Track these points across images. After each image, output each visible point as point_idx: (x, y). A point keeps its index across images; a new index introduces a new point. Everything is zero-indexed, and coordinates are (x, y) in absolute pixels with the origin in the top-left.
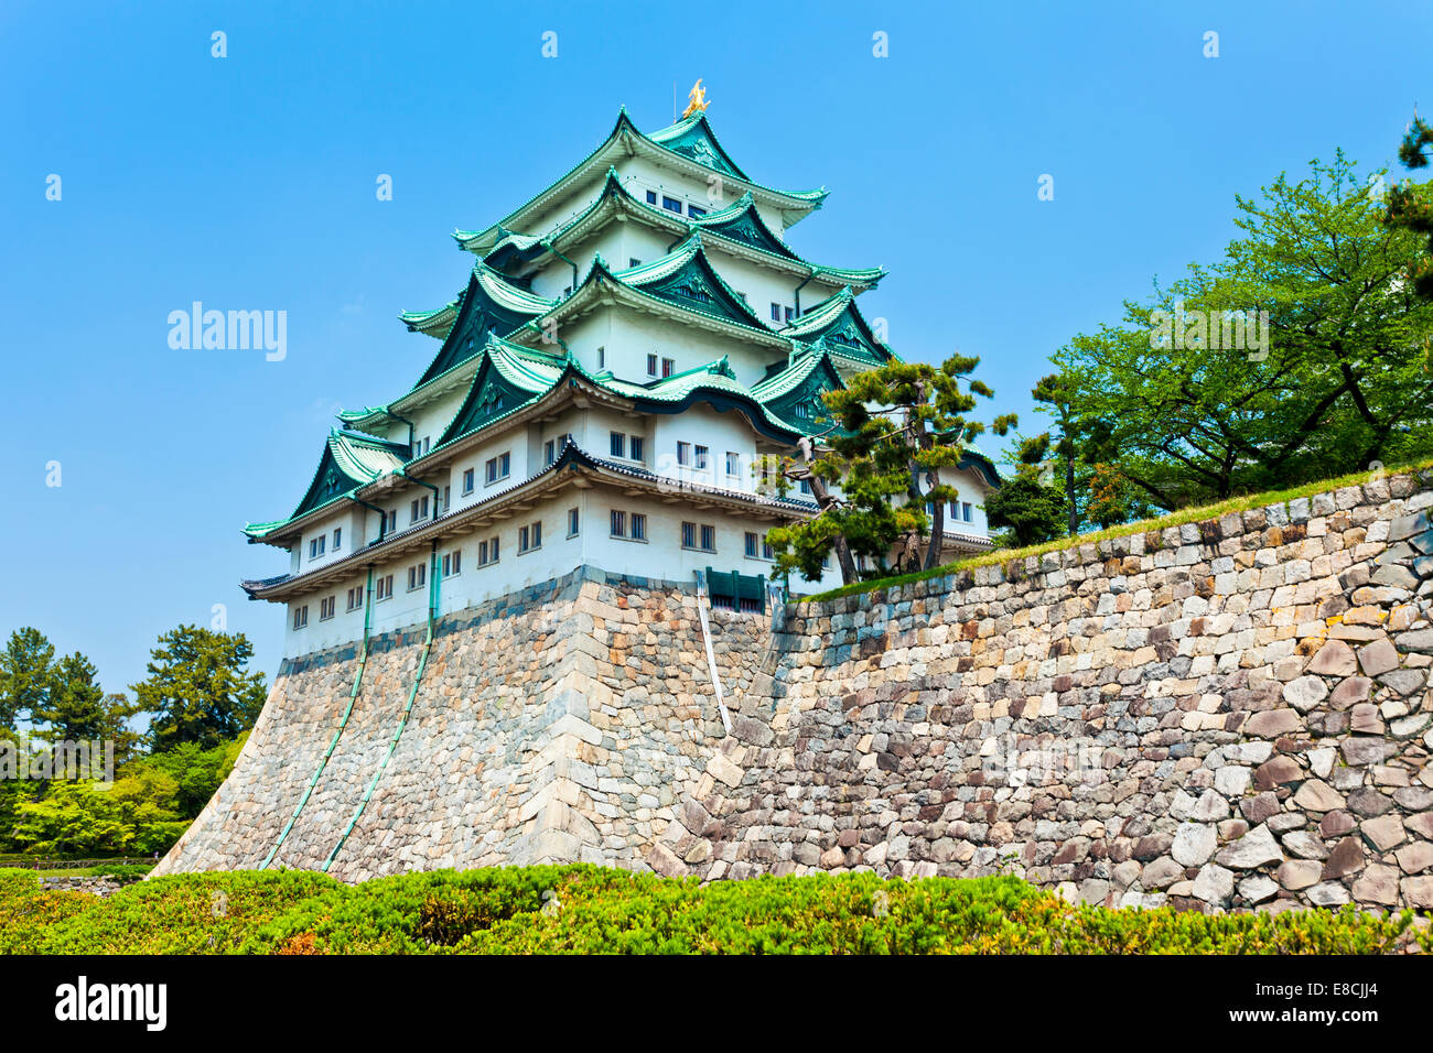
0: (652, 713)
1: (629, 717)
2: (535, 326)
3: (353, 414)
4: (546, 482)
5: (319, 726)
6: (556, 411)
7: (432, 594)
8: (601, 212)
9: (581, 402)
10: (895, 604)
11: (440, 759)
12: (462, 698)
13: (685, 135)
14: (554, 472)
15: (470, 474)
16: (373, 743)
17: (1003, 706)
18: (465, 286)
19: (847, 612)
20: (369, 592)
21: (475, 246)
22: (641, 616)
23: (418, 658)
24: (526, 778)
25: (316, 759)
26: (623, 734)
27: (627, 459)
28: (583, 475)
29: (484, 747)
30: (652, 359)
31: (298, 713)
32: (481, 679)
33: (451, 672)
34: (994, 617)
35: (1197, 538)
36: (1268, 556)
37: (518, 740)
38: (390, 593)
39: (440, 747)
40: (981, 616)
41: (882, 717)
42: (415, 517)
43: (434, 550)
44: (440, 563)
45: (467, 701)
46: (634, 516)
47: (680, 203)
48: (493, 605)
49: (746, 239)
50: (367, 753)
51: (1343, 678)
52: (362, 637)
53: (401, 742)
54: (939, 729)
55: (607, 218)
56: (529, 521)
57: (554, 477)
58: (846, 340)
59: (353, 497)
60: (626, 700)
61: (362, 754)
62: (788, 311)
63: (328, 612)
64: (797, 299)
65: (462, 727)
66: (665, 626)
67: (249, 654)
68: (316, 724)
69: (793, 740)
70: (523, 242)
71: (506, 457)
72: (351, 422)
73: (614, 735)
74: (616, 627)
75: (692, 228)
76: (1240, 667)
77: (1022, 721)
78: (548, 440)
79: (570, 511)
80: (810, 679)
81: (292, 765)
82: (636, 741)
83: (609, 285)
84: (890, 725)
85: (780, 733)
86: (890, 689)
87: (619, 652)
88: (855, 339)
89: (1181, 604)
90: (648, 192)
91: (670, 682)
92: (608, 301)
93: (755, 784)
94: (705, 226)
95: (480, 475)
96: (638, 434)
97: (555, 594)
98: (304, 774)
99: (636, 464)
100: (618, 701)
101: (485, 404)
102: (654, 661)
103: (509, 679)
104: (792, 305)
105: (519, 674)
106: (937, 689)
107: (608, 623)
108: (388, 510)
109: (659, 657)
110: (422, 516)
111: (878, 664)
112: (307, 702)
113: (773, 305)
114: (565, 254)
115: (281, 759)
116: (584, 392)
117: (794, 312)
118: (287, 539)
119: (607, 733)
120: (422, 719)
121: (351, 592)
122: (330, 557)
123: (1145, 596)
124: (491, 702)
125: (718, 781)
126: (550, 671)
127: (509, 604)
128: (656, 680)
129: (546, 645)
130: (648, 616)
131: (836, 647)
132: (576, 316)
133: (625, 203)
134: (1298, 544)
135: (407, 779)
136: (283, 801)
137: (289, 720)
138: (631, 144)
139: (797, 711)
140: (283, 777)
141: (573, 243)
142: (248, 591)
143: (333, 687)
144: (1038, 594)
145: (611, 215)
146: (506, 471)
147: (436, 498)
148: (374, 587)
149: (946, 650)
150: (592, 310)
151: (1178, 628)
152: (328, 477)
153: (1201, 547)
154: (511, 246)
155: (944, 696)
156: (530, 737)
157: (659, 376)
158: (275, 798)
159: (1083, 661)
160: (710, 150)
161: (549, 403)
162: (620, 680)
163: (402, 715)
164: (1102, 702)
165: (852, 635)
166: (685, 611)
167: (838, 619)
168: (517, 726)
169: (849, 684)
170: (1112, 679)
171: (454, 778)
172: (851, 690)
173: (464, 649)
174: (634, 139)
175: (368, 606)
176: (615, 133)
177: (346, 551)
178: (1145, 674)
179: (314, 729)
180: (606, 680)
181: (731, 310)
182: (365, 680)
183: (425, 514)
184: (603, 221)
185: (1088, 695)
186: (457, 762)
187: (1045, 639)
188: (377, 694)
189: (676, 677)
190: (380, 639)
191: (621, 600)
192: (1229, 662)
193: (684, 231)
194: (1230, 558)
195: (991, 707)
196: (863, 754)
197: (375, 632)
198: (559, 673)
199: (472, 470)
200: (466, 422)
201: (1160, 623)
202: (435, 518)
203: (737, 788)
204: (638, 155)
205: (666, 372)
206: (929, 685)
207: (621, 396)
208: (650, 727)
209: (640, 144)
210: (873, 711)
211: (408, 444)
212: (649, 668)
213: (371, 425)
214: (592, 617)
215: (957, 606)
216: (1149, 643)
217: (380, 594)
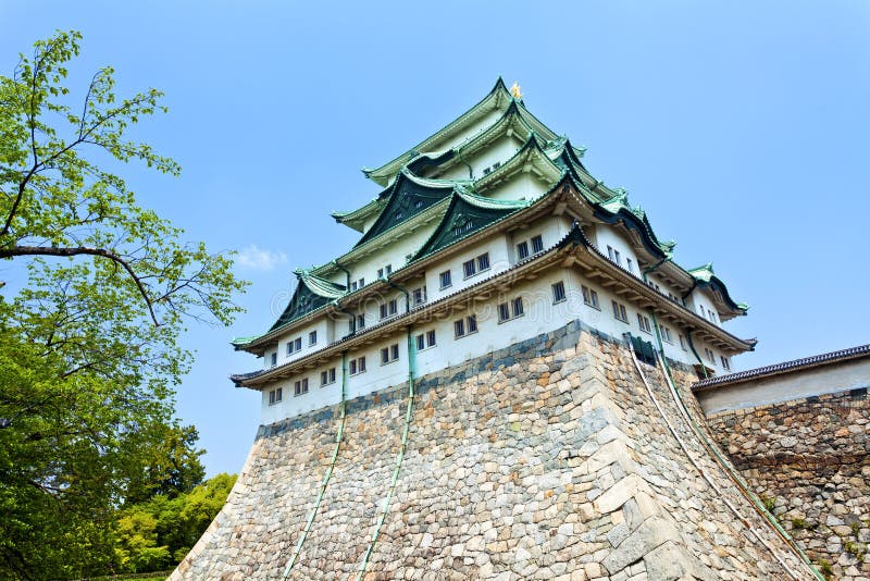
0: (645, 428)
1: (637, 430)
5: (307, 466)
7: (409, 364)
8: (498, 128)
11: (460, 475)
12: (464, 429)
14: (555, 251)
16: (372, 472)
20: (342, 371)
22: (612, 359)
23: (404, 408)
29: (511, 461)
32: (481, 414)
37: (554, 452)
38: (363, 369)
39: (454, 466)
42: (384, 315)
43: (408, 333)
45: (471, 430)
46: (592, 292)
48: (477, 362)
50: (366, 479)
52: (340, 402)
53: (404, 468)
56: (508, 299)
59: (337, 304)
60: (630, 417)
61: (362, 480)
63: (302, 390)
65: (474, 450)
66: (624, 368)
67: (196, 438)
68: (303, 465)
70: (434, 155)
71: (483, 258)
78: (520, 242)
79: (553, 285)
81: (288, 495)
83: (537, 153)
87: (612, 382)
92: (528, 169)
95: (458, 273)
97: (548, 344)
98: (303, 501)
100: (627, 418)
101: (453, 229)
102: (629, 392)
103: (517, 409)
105: (528, 404)
108: (357, 315)
109: (630, 389)
110: (393, 313)
112: (290, 451)
114: (465, 159)
115: (274, 492)
118: (261, 346)
119: (634, 441)
120: (422, 449)
121: (324, 374)
124: (502, 427)
127: (495, 359)
128: (635, 405)
129: (553, 379)
130: (615, 360)
133: (516, 121)
135: (425, 493)
136: (287, 521)
140: (281, 504)
141: (470, 153)
142: (234, 381)
143: (314, 439)
146: (486, 266)
147: (407, 299)
148: (348, 366)
152: (302, 301)
154: (425, 158)
156: (569, 447)
158: (278, 520)
162: (622, 403)
171: (486, 487)
173: (451, 396)
175: (343, 381)
176: (493, 91)
177: (323, 344)
179: (302, 469)
180: (615, 401)
182: (348, 430)
186: (483, 475)
188: (363, 438)
189: (642, 404)
190: (358, 401)
191: (601, 347)
197: (353, 397)
198: (577, 398)
199: (449, 272)
200: (438, 242)
202: (409, 311)
211: (346, 285)
212: (628, 395)
214: (593, 356)
217: (354, 371)
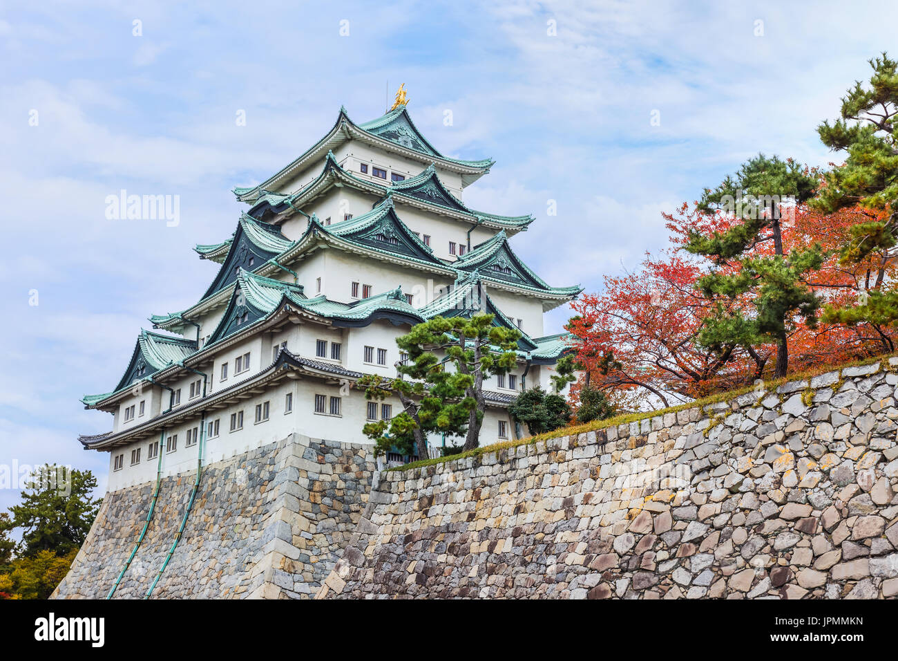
0: (338, 537)
1: (321, 540)
2: (275, 262)
3: (160, 318)
4: (269, 375)
5: (126, 541)
6: (280, 325)
7: (200, 449)
8: (324, 182)
9: (294, 319)
10: (440, 474)
11: (196, 568)
12: (214, 524)
13: (391, 123)
14: (274, 369)
15: (225, 365)
16: (157, 555)
17: (486, 543)
18: (234, 230)
19: (414, 479)
20: (162, 446)
21: (247, 198)
22: (334, 468)
23: (190, 495)
24: (246, 582)
25: (121, 564)
26: (315, 552)
27: (328, 359)
28: (293, 371)
29: (223, 560)
30: (355, 285)
31: (113, 531)
32: (227, 512)
33: (210, 505)
34: (490, 486)
35: (594, 441)
36: (627, 455)
37: (244, 556)
38: (174, 448)
39: (197, 559)
40: (484, 485)
41: (424, 550)
42: (192, 395)
43: (203, 419)
44: (206, 428)
45: (217, 526)
46: (332, 398)
47: (386, 172)
48: (238, 459)
49: (430, 198)
50: (153, 561)
51: (644, 535)
52: (156, 479)
53: (174, 554)
54: (451, 559)
55: (330, 185)
56: (262, 401)
57: (275, 372)
58: (501, 269)
59: (151, 380)
60: (320, 528)
61: (150, 562)
62: (462, 247)
63: (136, 459)
64: (469, 239)
65: (212, 545)
66: (352, 475)
67: (94, 485)
68: (124, 539)
69: (374, 563)
70: (274, 200)
71: (248, 355)
72: (158, 324)
73: (309, 553)
74: (315, 477)
75: (388, 191)
76: (600, 526)
77: (493, 555)
78: (275, 345)
79: (287, 395)
80: (390, 522)
81: (106, 569)
82: (324, 557)
83: (323, 236)
84: (427, 556)
85: (368, 558)
86: (430, 531)
87: (316, 494)
88: (507, 268)
89: (582, 483)
90: (362, 164)
91: (353, 516)
92: (323, 246)
93: (350, 592)
94: (399, 190)
95: (232, 368)
96: (337, 341)
97: (276, 453)
98: (113, 575)
99: (335, 362)
100: (313, 529)
101: (237, 318)
102: (342, 501)
103: (243, 512)
105: (249, 508)
106: (454, 532)
107: (310, 474)
108: (175, 389)
109: (345, 497)
110: (197, 394)
111: (427, 515)
112: (120, 523)
113: (450, 243)
114: (302, 209)
115: (100, 563)
116: (295, 313)
117: (467, 248)
118: (111, 406)
119: (304, 551)
120: (189, 538)
121: (151, 446)
122: (138, 420)
123: (565, 477)
124: (231, 527)
125: (330, 589)
126: (268, 507)
127: (248, 459)
128: (342, 514)
129: (268, 488)
130: (339, 469)
131: (406, 502)
132: (303, 256)
133: (340, 175)
134: (642, 448)
135: (175, 580)
136: (98, 594)
137: (107, 536)
138: (349, 132)
139: (380, 544)
140: (99, 578)
141: (307, 201)
142: (83, 443)
143: (136, 514)
144: (514, 472)
145: (332, 183)
146: (247, 366)
147: (205, 382)
148: (165, 443)
149: (462, 507)
150: (314, 251)
151: (578, 499)
152: (137, 364)
153: (597, 446)
154: (266, 203)
155: (458, 537)
156: (252, 553)
157: (360, 296)
158: (93, 592)
159: (529, 517)
160: (411, 133)
161: (273, 320)
162: (316, 514)
163: (177, 535)
164: (534, 544)
165: (415, 494)
166: (368, 465)
167: (409, 483)
168: (244, 545)
169: (409, 526)
170: (541, 530)
171: (203, 581)
172: (410, 530)
173: (218, 490)
174: (351, 129)
175: (161, 456)
176: (337, 124)
177: (148, 416)
178: (556, 528)
179: (122, 544)
180: (306, 514)
181: (414, 250)
182: (157, 509)
183: (198, 392)
184: (327, 187)
185: (528, 539)
186: (207, 569)
187: (514, 502)
188: (163, 520)
189: (357, 512)
190: (167, 480)
191: (320, 457)
192: (596, 522)
193: (383, 194)
194: (610, 455)
195: (480, 545)
196: (410, 573)
197: (164, 476)
198: (273, 509)
199: (227, 364)
200: (225, 329)
201: (570, 495)
202: (204, 396)
203: (340, 594)
204: (355, 139)
205: (366, 294)
206: (450, 529)
207: (321, 316)
208: (336, 546)
209: (354, 131)
210: (419, 545)
211: (196, 340)
212: (337, 505)
213: (172, 326)
214: (298, 469)
215: (472, 478)
216: (563, 507)
217: (168, 449)
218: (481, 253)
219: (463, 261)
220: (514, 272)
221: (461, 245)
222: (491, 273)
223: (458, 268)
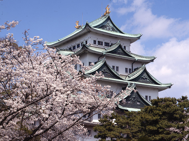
8: (82, 51)
13: (104, 22)
27: (87, 118)
46: (88, 130)
47: (102, 42)
62: (130, 69)
64: (132, 66)
75: (104, 53)
88: (146, 78)
90: (94, 41)
94: (107, 52)
99: (89, 119)
104: (131, 68)
113: (126, 68)
117: (132, 70)
133: (87, 50)
145: (85, 52)
160: (111, 25)
174: (90, 29)
176: (85, 28)
181: (114, 76)
193: (102, 54)
204: (91, 31)
218: (136, 74)
219: (130, 77)
220: (148, 79)
221: (129, 69)
222: (140, 81)
223: (128, 81)
